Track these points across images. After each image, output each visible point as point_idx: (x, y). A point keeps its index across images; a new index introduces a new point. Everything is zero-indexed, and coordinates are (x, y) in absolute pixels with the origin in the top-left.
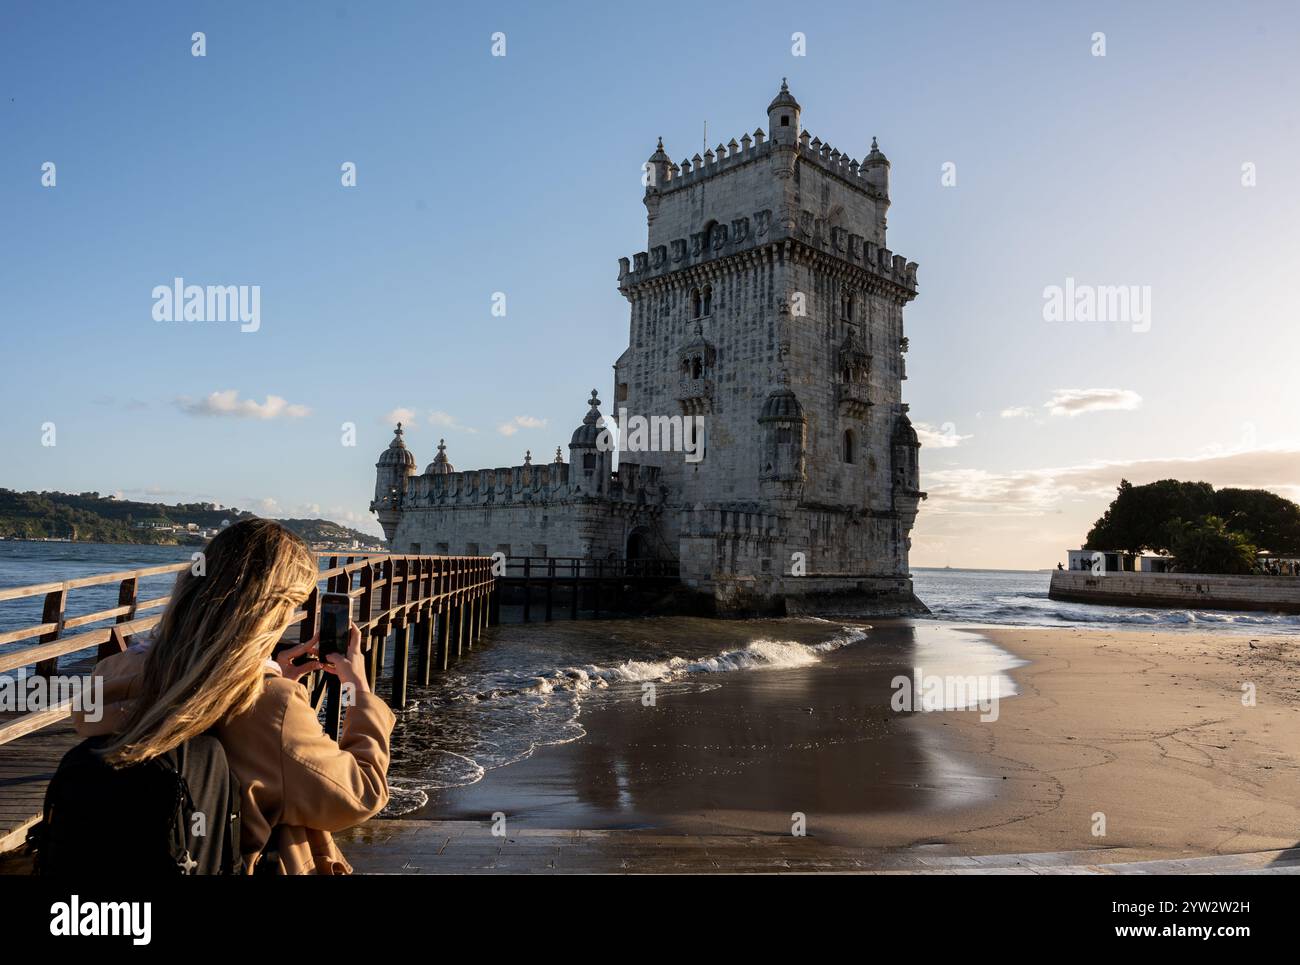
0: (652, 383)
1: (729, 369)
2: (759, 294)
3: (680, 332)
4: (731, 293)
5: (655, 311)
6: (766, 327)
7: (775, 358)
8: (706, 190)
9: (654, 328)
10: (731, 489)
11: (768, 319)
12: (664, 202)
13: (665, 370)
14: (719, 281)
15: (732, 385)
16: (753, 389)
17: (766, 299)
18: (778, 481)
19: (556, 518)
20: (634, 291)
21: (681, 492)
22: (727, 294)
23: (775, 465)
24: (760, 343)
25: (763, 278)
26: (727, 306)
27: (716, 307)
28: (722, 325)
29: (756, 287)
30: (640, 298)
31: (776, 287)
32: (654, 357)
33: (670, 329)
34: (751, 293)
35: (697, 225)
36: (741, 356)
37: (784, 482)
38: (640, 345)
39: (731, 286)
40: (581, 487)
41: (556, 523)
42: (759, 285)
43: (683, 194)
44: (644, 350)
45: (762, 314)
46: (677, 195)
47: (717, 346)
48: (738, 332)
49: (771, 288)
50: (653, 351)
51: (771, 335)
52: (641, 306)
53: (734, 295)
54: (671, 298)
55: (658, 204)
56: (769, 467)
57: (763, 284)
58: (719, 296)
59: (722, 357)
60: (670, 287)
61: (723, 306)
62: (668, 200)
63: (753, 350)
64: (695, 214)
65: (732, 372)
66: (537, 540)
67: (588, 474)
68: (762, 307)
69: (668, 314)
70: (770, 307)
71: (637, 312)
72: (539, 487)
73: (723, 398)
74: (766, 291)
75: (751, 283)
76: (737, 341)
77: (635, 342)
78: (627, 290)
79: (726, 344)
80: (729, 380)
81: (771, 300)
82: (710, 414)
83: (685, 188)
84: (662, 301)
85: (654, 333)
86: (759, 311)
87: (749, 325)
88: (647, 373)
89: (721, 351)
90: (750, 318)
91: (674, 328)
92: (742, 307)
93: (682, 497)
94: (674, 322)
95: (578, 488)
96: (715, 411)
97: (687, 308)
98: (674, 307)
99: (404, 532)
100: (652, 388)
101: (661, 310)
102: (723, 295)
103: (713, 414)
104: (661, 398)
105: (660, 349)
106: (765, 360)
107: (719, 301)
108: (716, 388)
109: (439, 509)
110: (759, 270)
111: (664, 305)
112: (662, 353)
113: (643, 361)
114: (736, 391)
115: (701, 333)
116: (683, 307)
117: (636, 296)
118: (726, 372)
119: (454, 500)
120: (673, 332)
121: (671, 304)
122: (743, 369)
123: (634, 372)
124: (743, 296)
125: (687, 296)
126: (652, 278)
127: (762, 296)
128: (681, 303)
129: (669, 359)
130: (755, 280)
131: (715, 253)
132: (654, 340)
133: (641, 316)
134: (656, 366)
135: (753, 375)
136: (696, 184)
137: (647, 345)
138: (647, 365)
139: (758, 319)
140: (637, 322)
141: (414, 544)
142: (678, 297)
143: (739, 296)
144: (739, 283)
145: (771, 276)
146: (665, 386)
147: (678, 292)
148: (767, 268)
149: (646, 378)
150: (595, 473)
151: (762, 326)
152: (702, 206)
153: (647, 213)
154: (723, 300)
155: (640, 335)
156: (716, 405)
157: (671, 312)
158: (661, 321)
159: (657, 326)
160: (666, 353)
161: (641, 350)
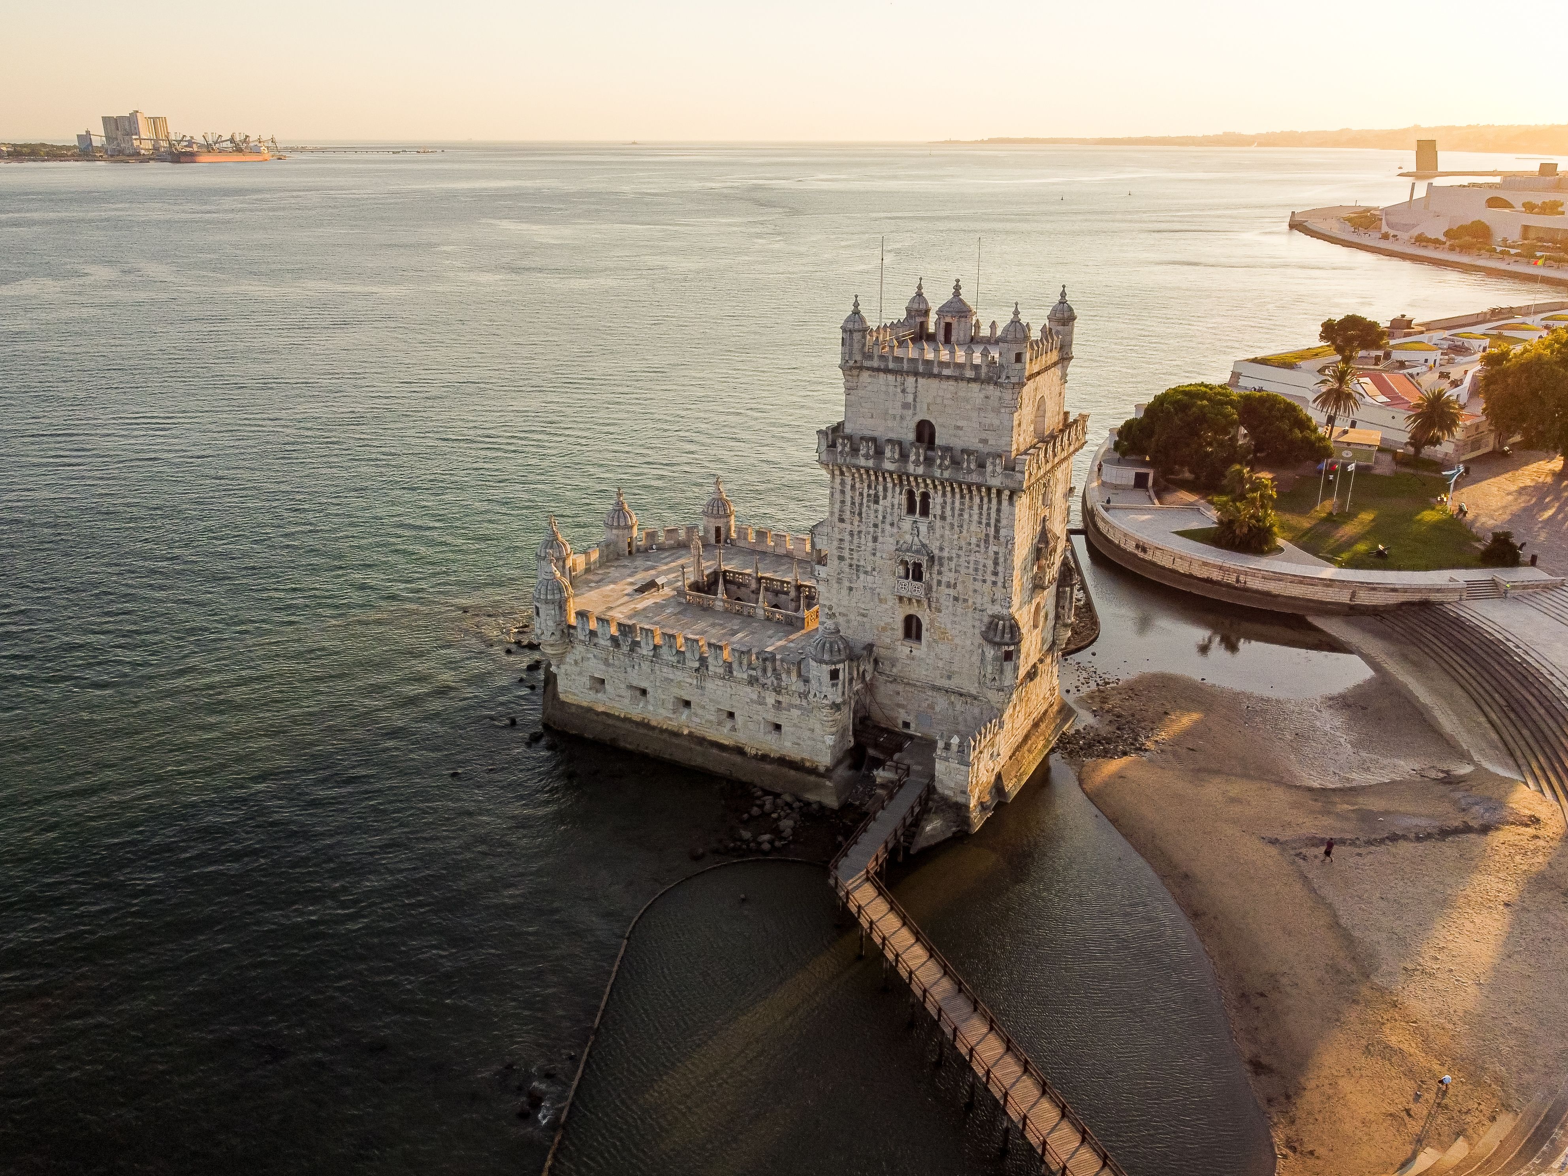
0: (859, 561)
1: (948, 576)
2: (984, 521)
3: (892, 525)
4: (953, 509)
5: (861, 494)
6: (991, 554)
7: (1000, 584)
8: (919, 385)
9: (860, 510)
10: (949, 678)
11: (993, 548)
12: (866, 376)
13: (874, 554)
14: (940, 493)
15: (951, 591)
16: (974, 603)
17: (993, 529)
19: (792, 706)
20: (836, 468)
21: (893, 666)
22: (948, 508)
23: (1000, 680)
24: (984, 566)
25: (989, 509)
26: (949, 519)
27: (935, 516)
28: (942, 536)
29: (981, 514)
30: (843, 476)
31: (1004, 522)
32: (860, 538)
33: (880, 517)
34: (975, 518)
35: (908, 418)
36: (963, 571)
38: (842, 520)
39: (953, 503)
41: (793, 710)
42: (984, 516)
43: (891, 378)
44: (848, 526)
45: (986, 541)
46: (882, 377)
47: (936, 552)
48: (960, 548)
49: (998, 521)
50: (860, 532)
51: (996, 563)
52: (842, 483)
53: (957, 512)
54: (881, 489)
55: (858, 376)
56: (994, 680)
57: (989, 514)
58: (939, 507)
59: (941, 565)
60: (881, 480)
61: (943, 518)
62: (869, 377)
63: (976, 570)
64: (906, 406)
65: (953, 581)
66: (770, 717)
68: (987, 535)
69: (876, 502)
70: (996, 537)
71: (838, 486)
73: (942, 601)
74: (993, 522)
75: (976, 508)
76: (958, 556)
77: (836, 515)
78: (826, 464)
79: (945, 554)
80: (948, 586)
81: (997, 531)
82: (928, 610)
83: (893, 372)
84: (869, 487)
85: (860, 514)
86: (983, 537)
87: (973, 546)
88: (852, 550)
89: (940, 558)
90: (974, 540)
91: (884, 517)
92: (965, 527)
93: (894, 670)
94: (885, 511)
96: (933, 609)
97: (900, 504)
98: (885, 498)
99: (576, 662)
100: (858, 566)
101: (869, 495)
102: (943, 507)
104: (870, 578)
105: (869, 533)
106: (989, 583)
107: (939, 512)
108: (934, 589)
109: (628, 655)
110: (986, 500)
111: (872, 492)
112: (870, 538)
113: (847, 537)
114: (956, 599)
115: (918, 536)
116: (896, 502)
117: (837, 473)
118: (944, 580)
120: (883, 522)
121: (881, 494)
122: (964, 582)
123: (836, 543)
124: (966, 516)
125: (901, 493)
126: (860, 467)
127: (988, 525)
128: (893, 497)
129: (879, 546)
130: (981, 507)
131: (939, 471)
132: (860, 521)
133: (843, 492)
134: (863, 548)
135: (975, 591)
136: (907, 376)
137: (852, 524)
138: (851, 542)
139: (982, 544)
140: (838, 496)
142: (890, 491)
143: (961, 515)
144: (962, 504)
145: (999, 511)
146: (874, 569)
147: (890, 486)
148: (994, 501)
149: (851, 554)
150: (840, 686)
151: (986, 552)
152: (915, 400)
153: (844, 381)
154: (943, 512)
155: (841, 510)
156: (933, 605)
157: (881, 502)
158: (868, 506)
159: (864, 510)
160: (875, 539)
161: (844, 525)
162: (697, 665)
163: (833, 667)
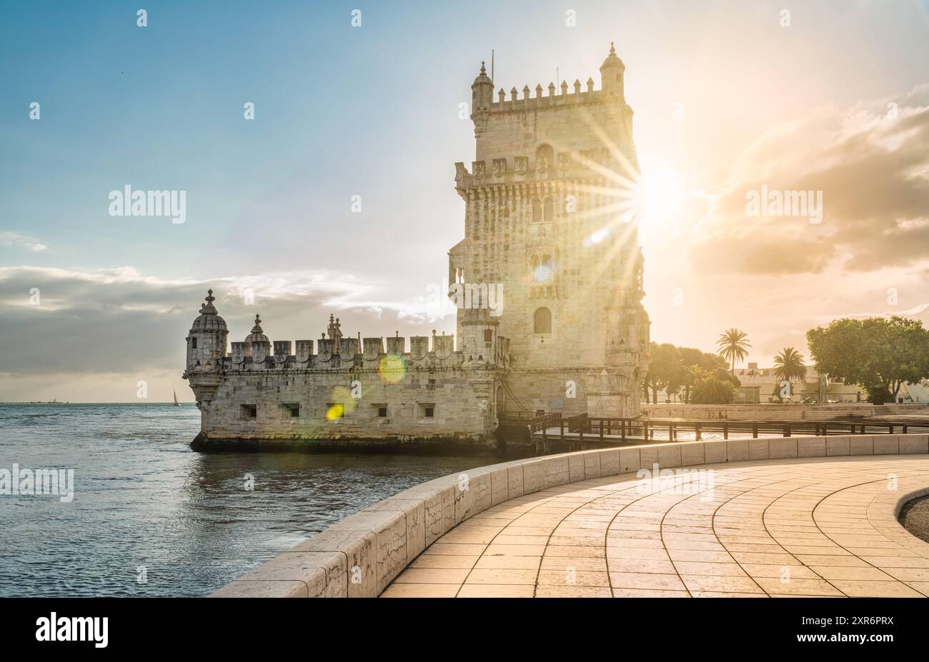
0: (492, 270)
3: (521, 231)
5: (493, 212)
6: (609, 237)
8: (538, 118)
9: (493, 225)
12: (493, 120)
13: (506, 261)
14: (562, 195)
16: (597, 283)
18: (630, 352)
19: (446, 381)
20: (471, 192)
21: (527, 359)
23: (627, 342)
25: (605, 199)
26: (570, 216)
27: (557, 215)
28: (566, 231)
29: (598, 204)
30: (477, 198)
32: (493, 250)
33: (510, 228)
35: (530, 145)
37: (632, 353)
38: (477, 238)
40: (483, 357)
41: (445, 385)
43: (514, 117)
44: (482, 242)
45: (605, 226)
46: (507, 118)
47: (561, 247)
48: (582, 238)
50: (493, 245)
52: (477, 206)
54: (510, 203)
55: (487, 121)
56: (622, 342)
58: (562, 206)
59: (566, 256)
60: (511, 193)
61: (565, 215)
62: (496, 119)
64: (528, 136)
65: (577, 268)
66: (423, 399)
67: (488, 346)
68: (605, 221)
69: (506, 216)
71: (473, 210)
72: (423, 355)
73: (568, 287)
75: (593, 200)
77: (472, 235)
78: (465, 191)
79: (570, 246)
80: (574, 274)
82: (556, 299)
83: (517, 112)
84: (500, 204)
85: (493, 229)
86: (602, 224)
87: (592, 233)
88: (486, 262)
89: (565, 251)
90: (593, 228)
92: (585, 219)
93: (528, 363)
94: (514, 223)
95: (481, 358)
96: (561, 297)
97: (527, 213)
98: (514, 210)
99: (228, 394)
100: (492, 275)
101: (500, 211)
102: (566, 205)
103: (558, 299)
107: (562, 210)
108: (561, 279)
109: (284, 373)
111: (503, 208)
112: (502, 248)
113: (481, 251)
115: (545, 235)
116: (524, 211)
117: (472, 197)
119: (306, 365)
120: (514, 231)
121: (511, 208)
123: (471, 260)
124: (585, 210)
125: (528, 203)
126: (495, 185)
128: (521, 208)
129: (510, 252)
130: (597, 199)
131: (562, 173)
132: (493, 235)
133: (477, 213)
135: (597, 272)
136: (528, 110)
137: (485, 239)
138: (485, 255)
140: (473, 218)
141: (245, 406)
142: (518, 203)
143: (581, 210)
144: (581, 200)
147: (518, 198)
149: (486, 266)
150: (493, 345)
152: (535, 130)
153: (473, 127)
155: (476, 230)
156: (561, 293)
157: (511, 214)
158: (500, 221)
159: (496, 225)
160: (507, 247)
161: (479, 242)
162: (351, 364)
163: (487, 327)
